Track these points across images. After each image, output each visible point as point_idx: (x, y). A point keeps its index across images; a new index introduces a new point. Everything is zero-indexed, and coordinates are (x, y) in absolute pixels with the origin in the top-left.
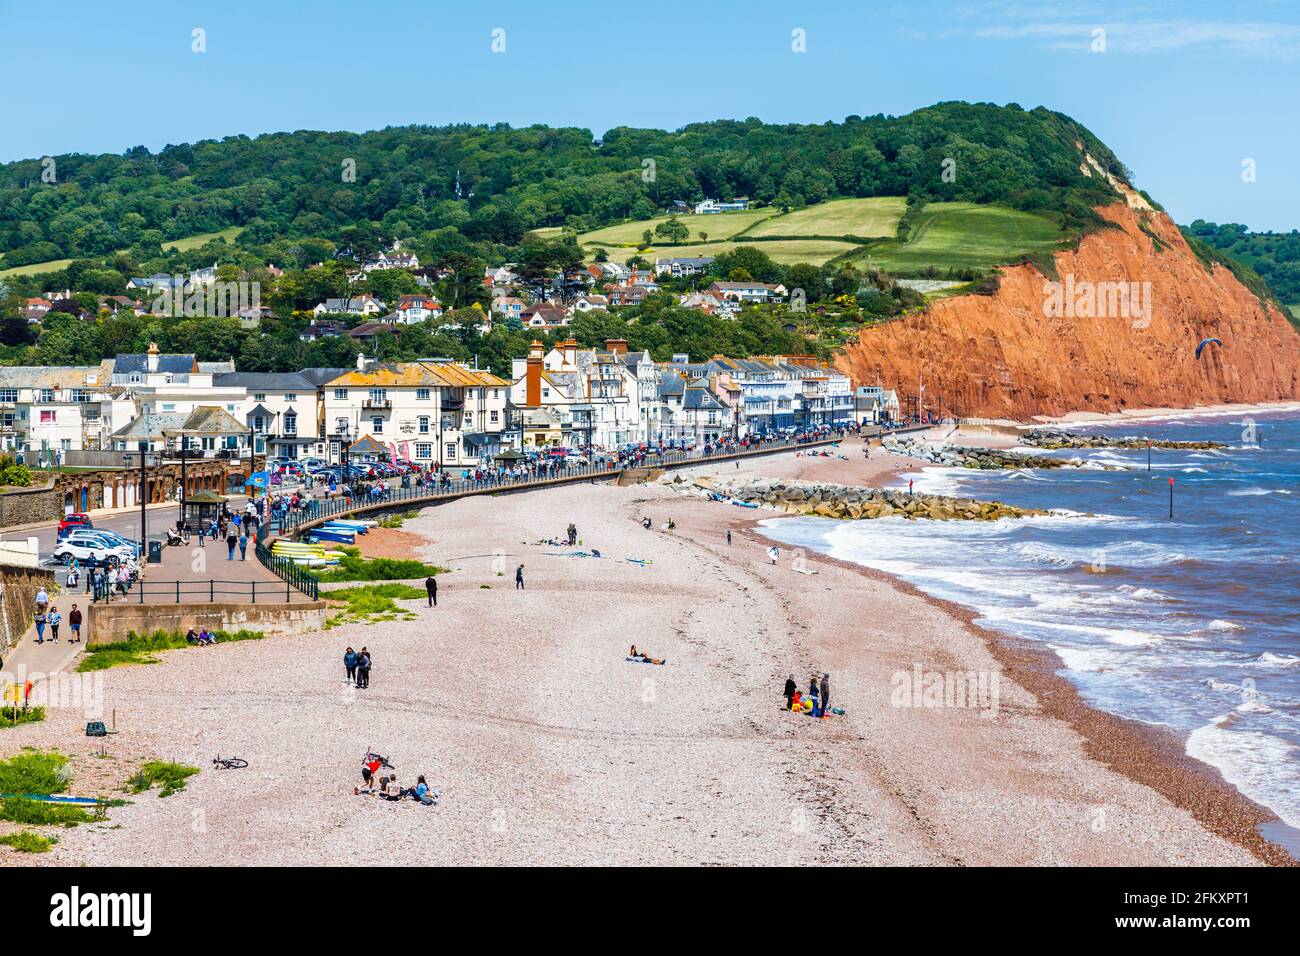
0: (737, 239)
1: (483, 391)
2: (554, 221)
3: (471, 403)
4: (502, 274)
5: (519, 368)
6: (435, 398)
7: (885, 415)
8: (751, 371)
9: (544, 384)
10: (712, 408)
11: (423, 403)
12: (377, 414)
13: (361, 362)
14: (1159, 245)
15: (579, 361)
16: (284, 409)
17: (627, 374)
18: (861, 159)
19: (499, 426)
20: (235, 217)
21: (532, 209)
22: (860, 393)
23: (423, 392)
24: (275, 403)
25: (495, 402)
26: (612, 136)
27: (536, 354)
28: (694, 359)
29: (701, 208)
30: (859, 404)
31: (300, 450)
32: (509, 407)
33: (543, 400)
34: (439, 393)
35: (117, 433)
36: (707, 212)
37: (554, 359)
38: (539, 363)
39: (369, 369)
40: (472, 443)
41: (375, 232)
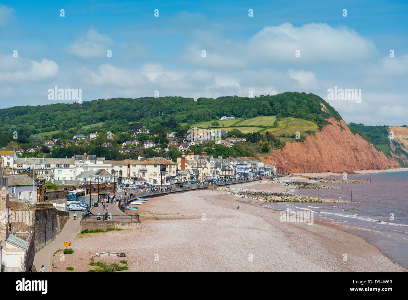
0: (232, 126)
1: (171, 165)
2: (184, 121)
3: (168, 169)
4: (171, 135)
5: (179, 160)
6: (159, 167)
7: (272, 173)
8: (238, 161)
9: (186, 164)
10: (229, 170)
11: (155, 169)
12: (144, 171)
13: (139, 158)
14: (342, 128)
15: (195, 158)
16: (119, 170)
17: (207, 161)
18: (265, 106)
19: (175, 175)
20: (102, 120)
21: (179, 118)
22: (266, 167)
23: (155, 165)
24: (117, 168)
25: (174, 169)
26: (199, 100)
27: (183, 156)
28: (223, 158)
29: (222, 118)
30: (266, 170)
31: (123, 180)
32: (177, 170)
33: (186, 168)
34: (160, 166)
35: (78, 176)
36: (224, 120)
37: (188, 157)
38: (184, 158)
39: (142, 160)
40: (168, 179)
41: (138, 124)
